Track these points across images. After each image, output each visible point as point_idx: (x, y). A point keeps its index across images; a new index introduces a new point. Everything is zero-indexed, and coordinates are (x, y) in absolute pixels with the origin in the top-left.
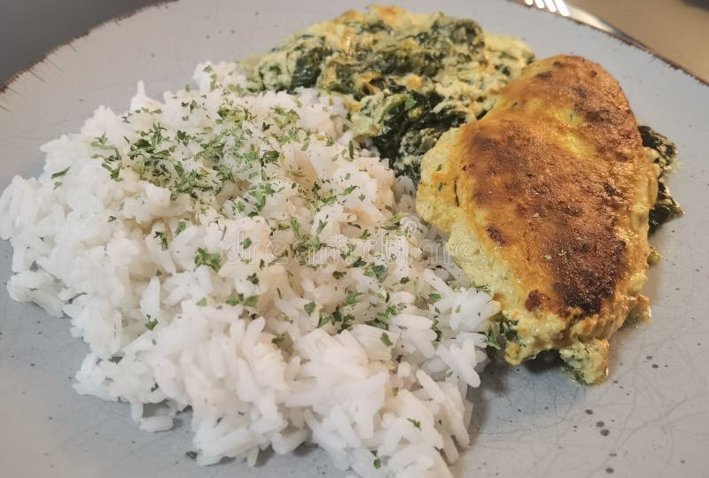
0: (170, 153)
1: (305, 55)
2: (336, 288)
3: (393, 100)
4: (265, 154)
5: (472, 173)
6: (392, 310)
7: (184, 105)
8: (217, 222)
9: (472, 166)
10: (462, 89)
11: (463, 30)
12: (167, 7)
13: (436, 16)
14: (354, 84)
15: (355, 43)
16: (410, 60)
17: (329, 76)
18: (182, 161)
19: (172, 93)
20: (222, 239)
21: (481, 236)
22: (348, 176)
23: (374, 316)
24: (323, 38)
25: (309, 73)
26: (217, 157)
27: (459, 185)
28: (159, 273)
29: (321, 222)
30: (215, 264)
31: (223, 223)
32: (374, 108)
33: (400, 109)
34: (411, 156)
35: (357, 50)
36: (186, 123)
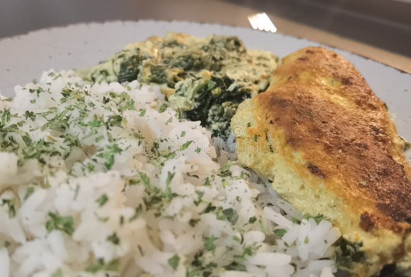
0: (18, 127)
1: (126, 61)
2: (194, 236)
3: (199, 83)
4: (109, 120)
5: (280, 125)
6: (249, 251)
7: (31, 91)
8: (68, 183)
9: (277, 119)
10: (244, 75)
11: (232, 42)
12: (19, 38)
13: (211, 37)
14: (165, 76)
15: (160, 53)
16: (202, 61)
17: (146, 73)
18: (29, 132)
19: (21, 86)
20: (75, 198)
21: (303, 173)
22: (183, 134)
23: (232, 259)
24: (138, 49)
25: (131, 72)
26: (63, 128)
27: (270, 135)
28: (7, 244)
29: (169, 173)
30: (68, 228)
31: (74, 182)
32: (186, 90)
33: (204, 90)
34: (217, 123)
35: (163, 58)
36: (34, 105)
